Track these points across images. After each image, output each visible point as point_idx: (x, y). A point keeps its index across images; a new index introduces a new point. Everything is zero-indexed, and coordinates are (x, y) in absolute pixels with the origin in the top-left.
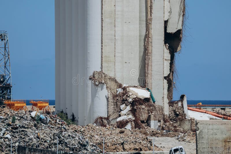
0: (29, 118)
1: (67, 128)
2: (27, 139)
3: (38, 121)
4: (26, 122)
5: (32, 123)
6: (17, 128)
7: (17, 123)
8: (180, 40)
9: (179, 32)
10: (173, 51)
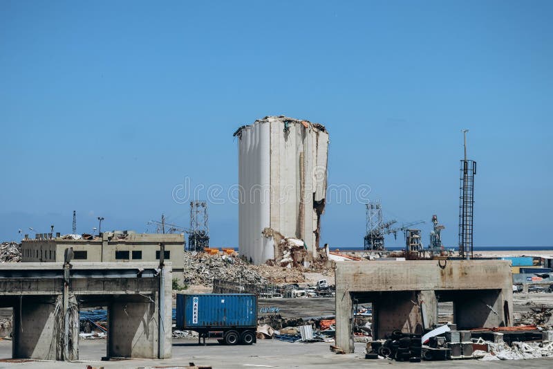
0: (221, 260)
1: (247, 267)
2: (220, 275)
3: (227, 262)
4: (219, 263)
5: (223, 264)
6: (213, 267)
7: (213, 263)
8: (324, 206)
9: (323, 200)
10: (319, 213)
